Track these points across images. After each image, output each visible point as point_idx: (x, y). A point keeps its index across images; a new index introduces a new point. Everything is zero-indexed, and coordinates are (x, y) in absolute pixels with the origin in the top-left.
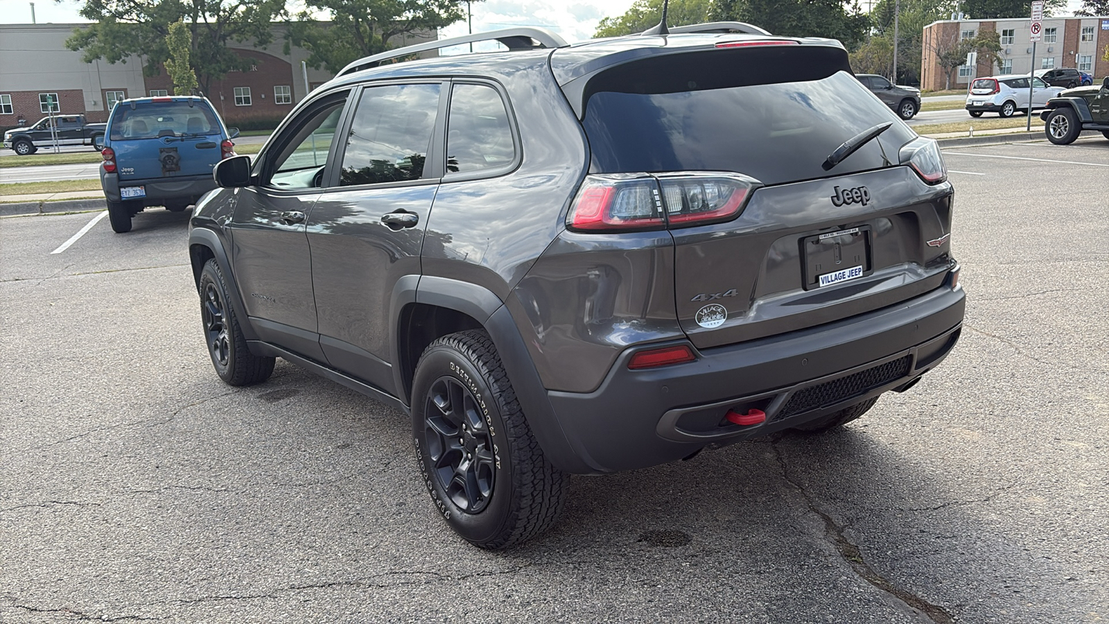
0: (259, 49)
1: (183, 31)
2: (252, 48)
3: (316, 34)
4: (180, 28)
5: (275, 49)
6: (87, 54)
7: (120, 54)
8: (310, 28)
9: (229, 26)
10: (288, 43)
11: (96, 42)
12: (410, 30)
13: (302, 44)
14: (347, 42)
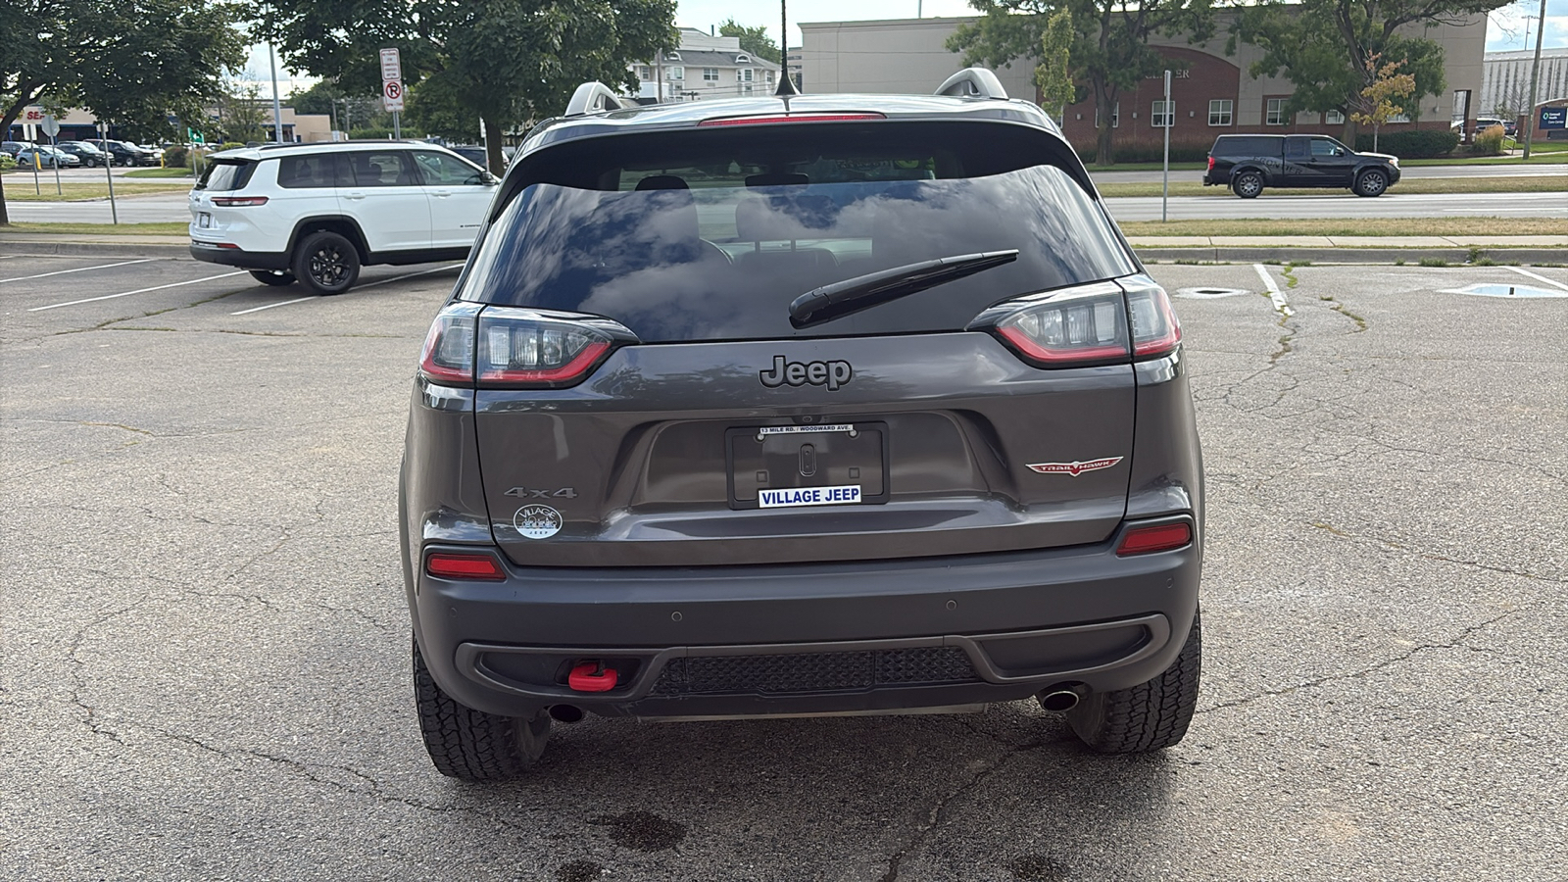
0: (1195, 46)
1: (1066, 26)
2: (1185, 46)
3: (1280, 24)
4: (1062, 21)
5: (1215, 47)
6: (967, 56)
7: (1006, 55)
8: (1270, 16)
9: (1155, 14)
10: (1233, 39)
11: (981, 41)
12: (1434, 14)
13: (1255, 39)
14: (1327, 36)
